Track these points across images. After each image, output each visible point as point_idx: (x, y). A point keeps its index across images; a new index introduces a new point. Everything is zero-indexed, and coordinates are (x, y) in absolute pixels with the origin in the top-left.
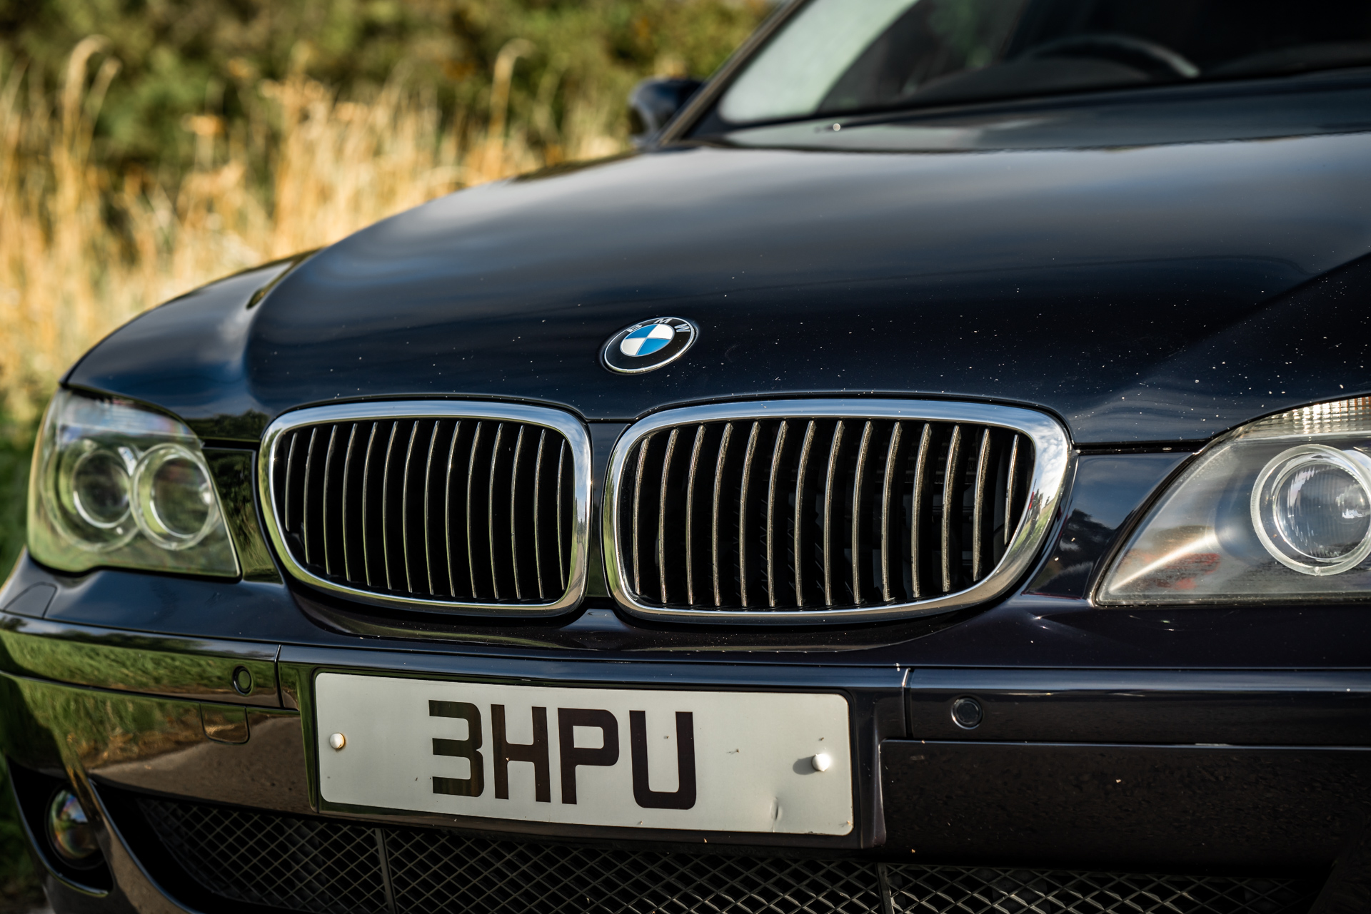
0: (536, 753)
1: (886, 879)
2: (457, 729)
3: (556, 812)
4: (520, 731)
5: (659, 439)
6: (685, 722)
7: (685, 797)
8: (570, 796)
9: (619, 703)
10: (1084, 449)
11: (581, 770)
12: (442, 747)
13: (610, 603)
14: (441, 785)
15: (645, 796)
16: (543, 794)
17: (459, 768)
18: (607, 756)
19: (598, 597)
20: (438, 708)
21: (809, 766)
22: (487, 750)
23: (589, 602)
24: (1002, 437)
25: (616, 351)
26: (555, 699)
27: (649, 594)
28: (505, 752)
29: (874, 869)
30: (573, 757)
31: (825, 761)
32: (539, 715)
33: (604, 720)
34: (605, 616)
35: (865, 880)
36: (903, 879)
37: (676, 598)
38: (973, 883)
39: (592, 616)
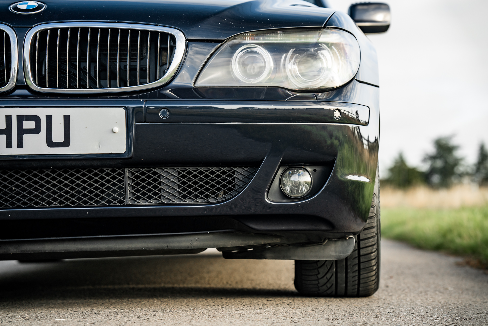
0: (7, 131)
1: (127, 174)
3: (14, 151)
5: (43, 33)
6: (67, 118)
7: (66, 144)
8: (20, 145)
9: (41, 113)
10: (189, 41)
11: (25, 137)
13: (27, 87)
15: (51, 144)
16: (9, 145)
18: (36, 131)
19: (21, 85)
21: (112, 132)
23: (17, 87)
26: (14, 113)
27: (41, 84)
29: (123, 171)
30: (22, 132)
31: (116, 130)
32: (8, 119)
33: (36, 119)
34: (25, 92)
35: (120, 174)
36: (133, 174)
37: (53, 85)
38: (155, 173)
39: (18, 92)
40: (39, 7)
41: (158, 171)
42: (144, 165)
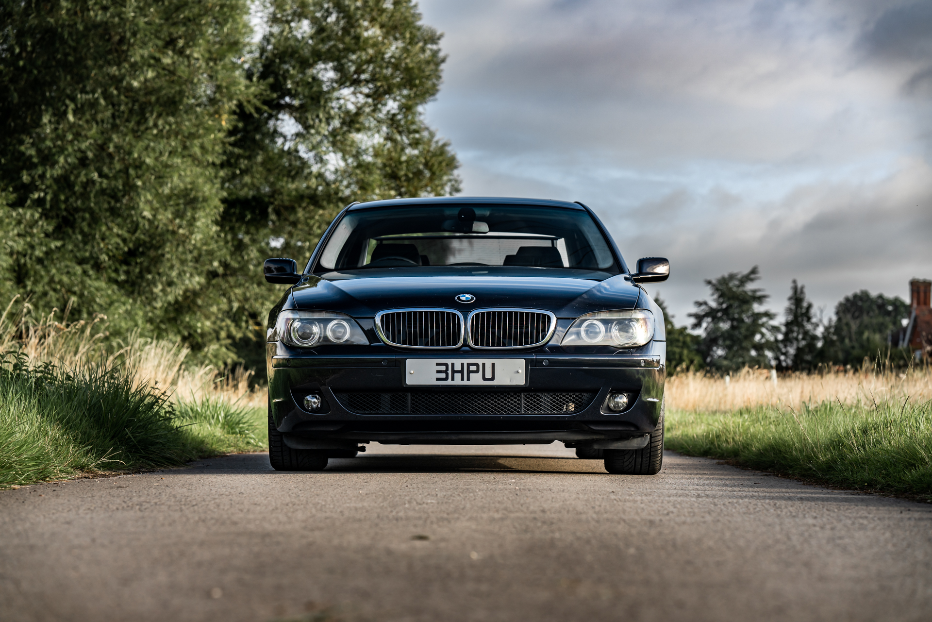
0: (462, 372)
1: (523, 396)
2: (443, 368)
3: (465, 382)
4: (458, 367)
5: (477, 315)
6: (493, 365)
7: (493, 379)
8: (468, 379)
9: (480, 361)
10: (558, 319)
11: (471, 375)
12: (438, 372)
13: (469, 346)
14: (438, 379)
15: (484, 379)
16: (462, 379)
17: (443, 375)
18: (477, 371)
19: (465, 344)
20: (438, 364)
21: (518, 372)
22: (450, 372)
23: (463, 346)
24: (544, 315)
25: (459, 298)
26: (466, 361)
27: (476, 344)
28: (454, 372)
29: (520, 394)
30: (469, 372)
31: (520, 371)
32: (462, 364)
33: (477, 365)
34: (467, 348)
35: (518, 396)
36: (525, 396)
37: (482, 345)
38: (538, 396)
39: (464, 348)
40: (472, 299)
41: (540, 394)
42: (532, 391)
